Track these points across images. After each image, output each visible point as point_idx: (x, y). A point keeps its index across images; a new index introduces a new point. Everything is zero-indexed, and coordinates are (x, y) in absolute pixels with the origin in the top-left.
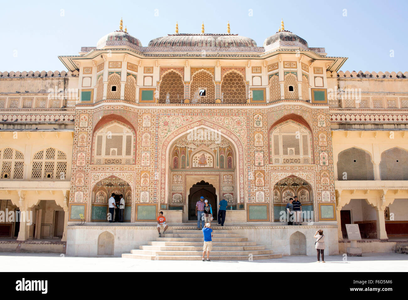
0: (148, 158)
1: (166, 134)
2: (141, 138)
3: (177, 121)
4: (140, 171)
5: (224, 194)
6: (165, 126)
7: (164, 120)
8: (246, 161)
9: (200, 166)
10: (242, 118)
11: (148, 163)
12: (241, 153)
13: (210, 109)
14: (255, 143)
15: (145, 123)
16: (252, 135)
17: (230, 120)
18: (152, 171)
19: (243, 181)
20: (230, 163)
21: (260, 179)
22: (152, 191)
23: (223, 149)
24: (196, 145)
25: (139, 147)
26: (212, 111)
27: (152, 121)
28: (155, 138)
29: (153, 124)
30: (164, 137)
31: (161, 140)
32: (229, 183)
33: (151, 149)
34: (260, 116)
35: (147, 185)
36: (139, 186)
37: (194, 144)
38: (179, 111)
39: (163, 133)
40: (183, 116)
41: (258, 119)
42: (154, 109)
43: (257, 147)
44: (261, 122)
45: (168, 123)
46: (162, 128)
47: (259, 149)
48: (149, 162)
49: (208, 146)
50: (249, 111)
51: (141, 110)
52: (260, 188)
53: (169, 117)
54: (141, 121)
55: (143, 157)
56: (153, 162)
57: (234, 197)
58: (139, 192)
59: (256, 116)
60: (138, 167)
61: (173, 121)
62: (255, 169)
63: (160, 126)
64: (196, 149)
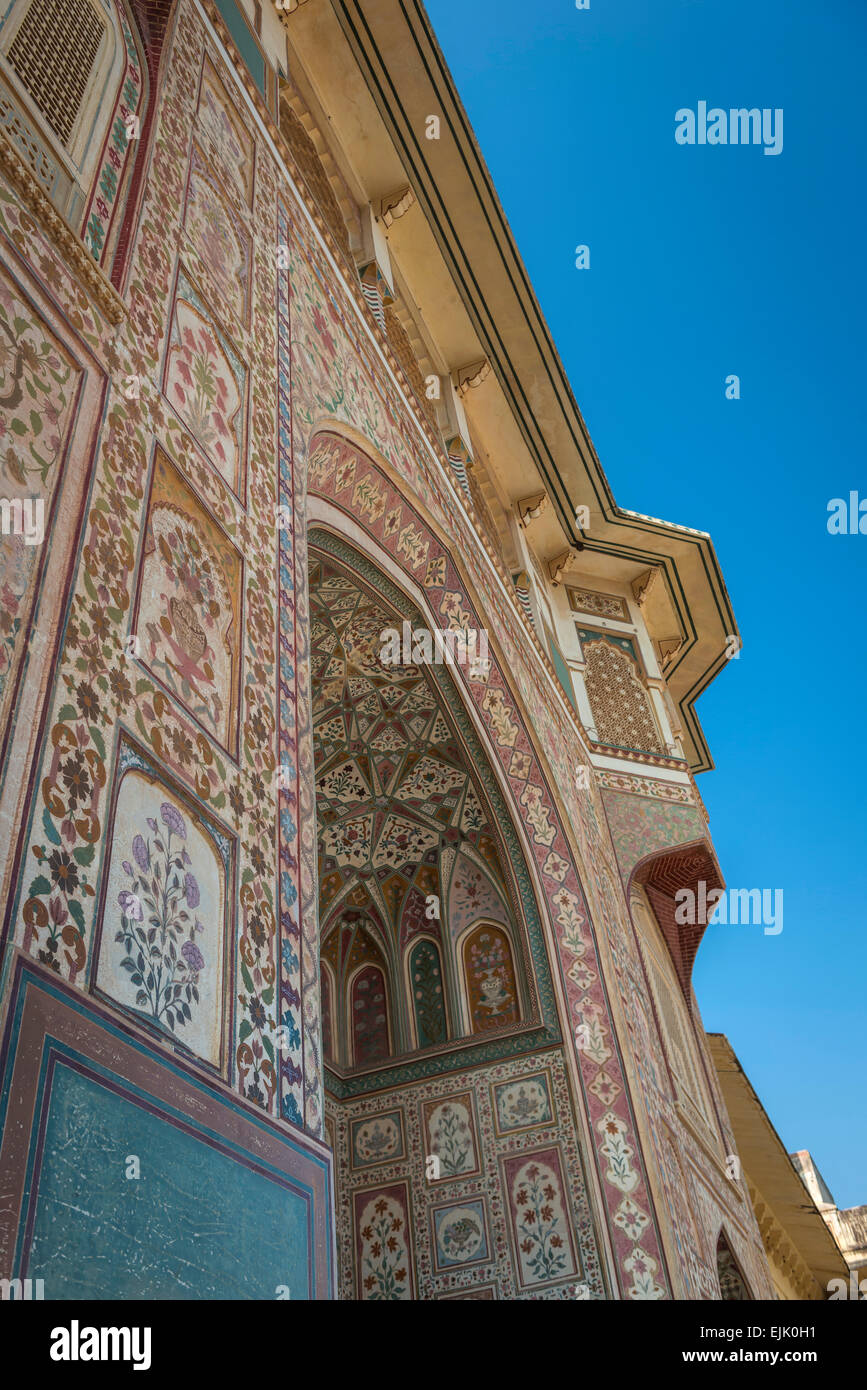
0: (221, 404)
4: (147, 438)
7: (313, 294)
11: (220, 450)
18: (263, 581)
22: (258, 860)
31: (306, 391)
33: (250, 352)
35: (213, 727)
45: (334, 346)
46: (305, 318)
48: (231, 449)
53: (333, 314)
55: (184, 339)
58: (107, 736)
60: (140, 367)
61: (353, 371)
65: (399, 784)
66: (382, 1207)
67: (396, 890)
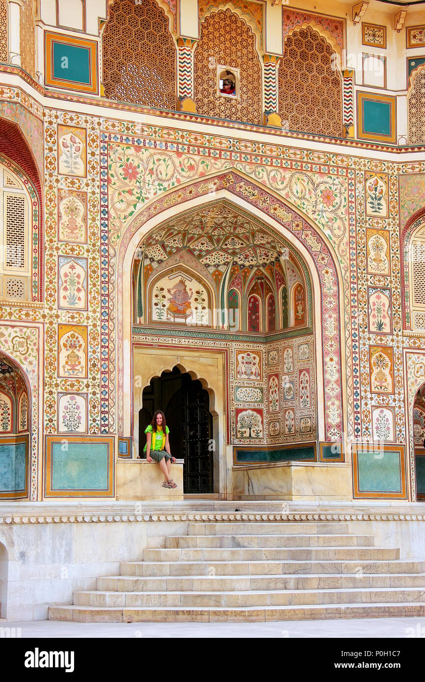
0: (79, 283)
1: (132, 209)
2: (56, 212)
3: (162, 168)
4: (56, 326)
5: (238, 411)
6: (127, 181)
7: (124, 159)
8: (347, 316)
9: (172, 320)
10: (336, 182)
11: (79, 299)
12: (329, 289)
13: (254, 142)
14: (369, 263)
15: (66, 162)
16: (361, 238)
17: (305, 184)
18: (95, 325)
19: (336, 376)
20: (254, 317)
21: (380, 372)
22: (94, 393)
23: (244, 271)
24: (168, 249)
25: (51, 241)
26: (259, 148)
27: (89, 156)
28: (99, 218)
29: (93, 168)
30: (125, 218)
31: (117, 224)
32: (253, 377)
33: (88, 251)
34: (381, 183)
35: (80, 375)
36: (56, 375)
37: (163, 247)
38: (169, 134)
39: (122, 201)
40: (179, 154)
41: (376, 191)
42: (92, 116)
43: (375, 275)
44: (383, 202)
45: (138, 170)
46: (118, 184)
47: (379, 281)
48: (82, 294)
49: (200, 256)
50: (355, 163)
51: (54, 112)
52: (383, 400)
53: (138, 149)
54: (55, 153)
55: (64, 279)
56: (95, 298)
57: (265, 421)
58: (55, 395)
59: (372, 180)
60: (51, 309)
61: (151, 166)
62: (371, 343)
63: (112, 175)
64: (164, 264)
65: (254, 240)
66: (274, 380)
67: (271, 270)
